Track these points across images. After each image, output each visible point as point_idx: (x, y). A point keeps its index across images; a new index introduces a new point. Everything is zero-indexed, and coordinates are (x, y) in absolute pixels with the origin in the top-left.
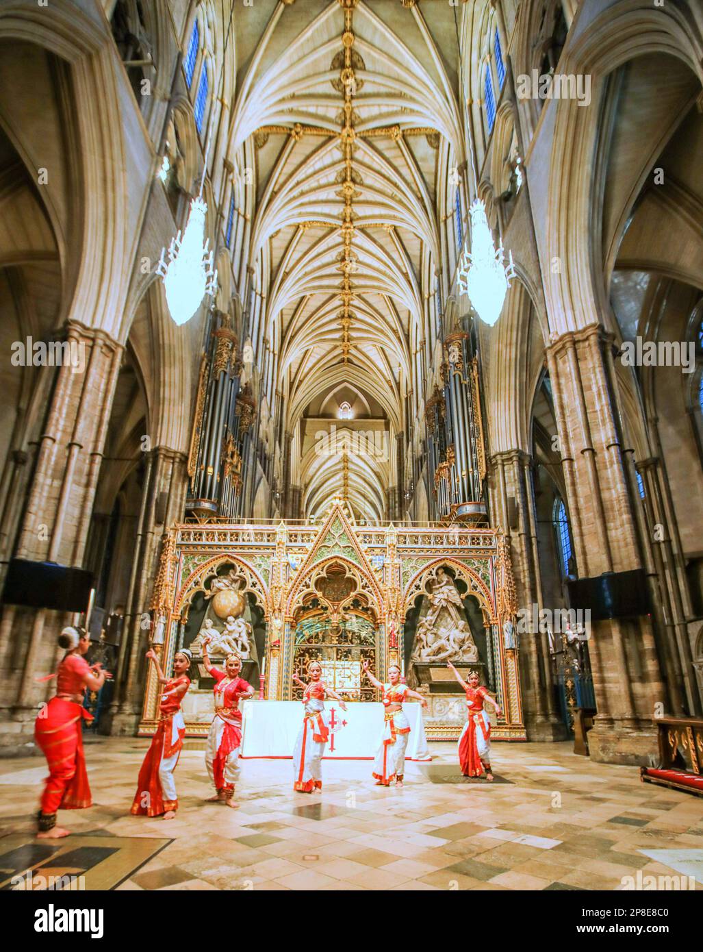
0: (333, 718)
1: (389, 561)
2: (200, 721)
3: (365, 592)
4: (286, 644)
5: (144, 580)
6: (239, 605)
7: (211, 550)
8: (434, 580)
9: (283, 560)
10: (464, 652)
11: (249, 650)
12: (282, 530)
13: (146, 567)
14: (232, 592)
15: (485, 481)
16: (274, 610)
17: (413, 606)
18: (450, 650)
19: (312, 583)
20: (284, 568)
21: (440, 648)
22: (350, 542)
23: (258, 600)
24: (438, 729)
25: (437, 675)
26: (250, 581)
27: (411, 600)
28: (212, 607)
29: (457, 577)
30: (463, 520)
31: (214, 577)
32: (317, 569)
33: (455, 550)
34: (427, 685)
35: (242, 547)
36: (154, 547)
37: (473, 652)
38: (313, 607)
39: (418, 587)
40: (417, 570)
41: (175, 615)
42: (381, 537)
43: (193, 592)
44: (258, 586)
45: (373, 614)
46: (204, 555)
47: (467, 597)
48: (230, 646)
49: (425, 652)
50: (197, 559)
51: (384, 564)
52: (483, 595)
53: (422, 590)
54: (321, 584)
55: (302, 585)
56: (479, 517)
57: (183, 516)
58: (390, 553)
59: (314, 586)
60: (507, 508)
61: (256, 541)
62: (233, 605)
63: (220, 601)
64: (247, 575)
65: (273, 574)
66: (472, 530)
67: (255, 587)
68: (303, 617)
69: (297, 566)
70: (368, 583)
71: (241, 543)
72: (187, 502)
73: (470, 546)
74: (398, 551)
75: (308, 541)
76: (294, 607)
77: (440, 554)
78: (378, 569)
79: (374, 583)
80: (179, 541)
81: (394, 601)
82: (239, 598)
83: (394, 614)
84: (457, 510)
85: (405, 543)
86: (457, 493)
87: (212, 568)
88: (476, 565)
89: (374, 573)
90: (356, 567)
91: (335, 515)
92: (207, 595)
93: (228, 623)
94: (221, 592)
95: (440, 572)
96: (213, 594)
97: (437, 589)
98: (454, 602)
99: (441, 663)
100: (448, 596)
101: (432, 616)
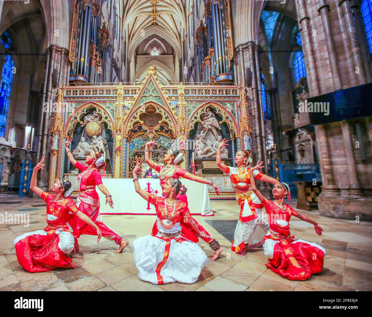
0: (149, 189)
1: (180, 103)
3: (167, 120)
4: (124, 150)
6: (99, 129)
7: (82, 100)
8: (204, 114)
9: (121, 103)
10: (221, 152)
12: (120, 87)
14: (95, 123)
15: (232, 61)
16: (117, 131)
18: (214, 152)
19: (138, 116)
20: (122, 108)
21: (208, 151)
22: (159, 94)
23: (109, 126)
25: (207, 165)
26: (104, 116)
27: (192, 125)
28: (85, 131)
30: (220, 83)
31: (86, 115)
32: (140, 109)
33: (216, 97)
34: (201, 170)
35: (99, 97)
36: (52, 99)
37: (226, 152)
38: (139, 130)
39: (196, 118)
40: (195, 108)
41: (64, 135)
42: (175, 91)
43: (73, 123)
44: (109, 119)
45: (172, 134)
46: (79, 102)
47: (223, 123)
51: (177, 105)
52: (232, 122)
53: (198, 120)
54: (143, 117)
55: (132, 117)
56: (228, 80)
57: (68, 83)
58: (181, 98)
59: (139, 118)
60: (245, 75)
61: (107, 94)
62: (96, 129)
63: (89, 127)
64: (102, 113)
65: (116, 111)
66: (226, 86)
67: (107, 119)
68: (133, 136)
69: (129, 107)
70: (168, 116)
71: (98, 95)
72: (70, 76)
73: (224, 95)
74: (185, 98)
75: (135, 94)
76: (128, 130)
77: (208, 99)
78: (174, 108)
79: (172, 116)
80: (65, 95)
81: (183, 125)
82: (99, 126)
83: (183, 132)
84: (215, 79)
85: (188, 94)
86: (215, 70)
87: (83, 110)
88: (228, 106)
89: (172, 110)
90: (162, 107)
91: (150, 79)
92: (82, 124)
93: (93, 139)
94: (89, 123)
95: (208, 110)
96: (84, 124)
97: (206, 119)
98: (215, 126)
99: (209, 158)
100: (212, 123)
101: (203, 134)
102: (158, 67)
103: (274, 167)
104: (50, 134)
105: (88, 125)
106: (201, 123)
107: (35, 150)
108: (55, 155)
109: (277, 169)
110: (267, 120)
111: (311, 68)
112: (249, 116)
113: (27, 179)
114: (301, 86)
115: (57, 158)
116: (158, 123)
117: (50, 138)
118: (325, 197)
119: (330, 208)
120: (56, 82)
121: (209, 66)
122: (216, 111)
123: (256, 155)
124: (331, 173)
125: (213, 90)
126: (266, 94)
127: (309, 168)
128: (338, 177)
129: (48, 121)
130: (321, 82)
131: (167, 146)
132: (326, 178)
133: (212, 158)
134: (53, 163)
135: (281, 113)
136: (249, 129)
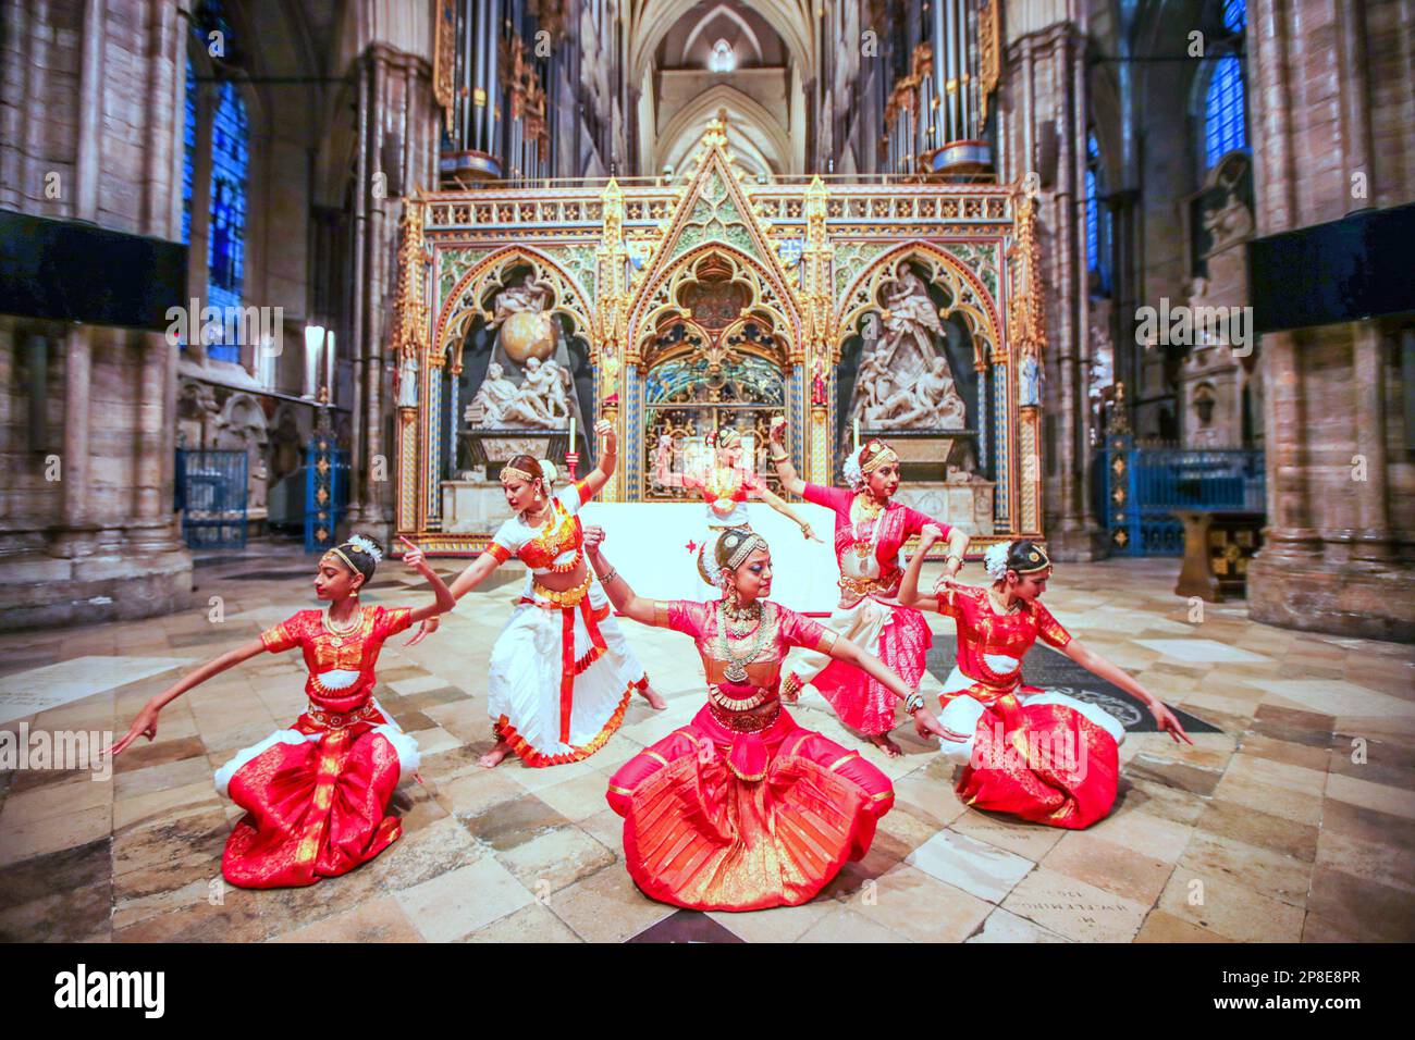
1: (811, 248)
3: (768, 306)
4: (629, 402)
5: (376, 299)
6: (547, 337)
7: (487, 239)
8: (890, 284)
9: (619, 250)
10: (942, 412)
11: (567, 414)
12: (612, 195)
13: (376, 274)
15: (993, 97)
16: (605, 343)
17: (853, 332)
18: (918, 410)
19: (672, 293)
20: (620, 266)
21: (900, 406)
22: (740, 217)
23: (578, 327)
26: (560, 293)
27: (849, 320)
28: (500, 343)
30: (947, 175)
31: (499, 290)
32: (680, 267)
33: (933, 226)
35: (542, 231)
36: (387, 239)
37: (957, 411)
38: (676, 339)
39: (863, 298)
40: (862, 264)
41: (434, 358)
42: (795, 205)
43: (463, 318)
44: (577, 302)
45: (782, 351)
46: (477, 248)
47: (950, 315)
48: (535, 408)
49: (871, 413)
50: (463, 256)
51: (802, 254)
52: (981, 311)
53: (870, 303)
54: (688, 295)
55: (653, 297)
56: (976, 166)
57: (435, 181)
58: (814, 232)
59: (675, 299)
60: (1035, 146)
61: (567, 218)
62: (537, 337)
63: (512, 332)
65: (600, 278)
66: (967, 188)
67: (571, 303)
68: (657, 356)
69: (642, 262)
70: (773, 291)
71: (539, 223)
72: (443, 157)
73: (962, 218)
74: (828, 231)
75: (662, 216)
76: (641, 338)
77: (905, 234)
78: (792, 264)
79: (784, 291)
80: (429, 223)
81: (821, 322)
82: (545, 325)
83: (820, 345)
84: (931, 162)
85: (840, 215)
86: (932, 130)
87: (493, 273)
88: (973, 256)
89: (783, 271)
90: (751, 261)
91: (710, 165)
92: (489, 322)
93: (529, 369)
94: (514, 317)
95: (904, 269)
96: (498, 320)
97: (896, 302)
98: (925, 324)
99: (902, 430)
100: (916, 314)
101: (886, 349)
102: (732, 113)
103: (1110, 458)
104: (387, 355)
107: (342, 404)
108: (409, 422)
109: (1118, 466)
110: (1096, 299)
111: (1273, 130)
112: (1042, 290)
113: (328, 499)
114: (1224, 182)
115: (418, 433)
116: (737, 315)
117: (389, 369)
118: (1272, 565)
119: (1285, 599)
120: (397, 177)
121: (912, 112)
122: (931, 274)
123: (1057, 421)
124: (1300, 490)
125: (922, 202)
126: (1098, 206)
127: (1226, 459)
128: (1320, 503)
129: (380, 313)
130: (1301, 183)
131: (767, 389)
132: (1283, 504)
134: (405, 449)
135: (1148, 274)
136: (1039, 337)
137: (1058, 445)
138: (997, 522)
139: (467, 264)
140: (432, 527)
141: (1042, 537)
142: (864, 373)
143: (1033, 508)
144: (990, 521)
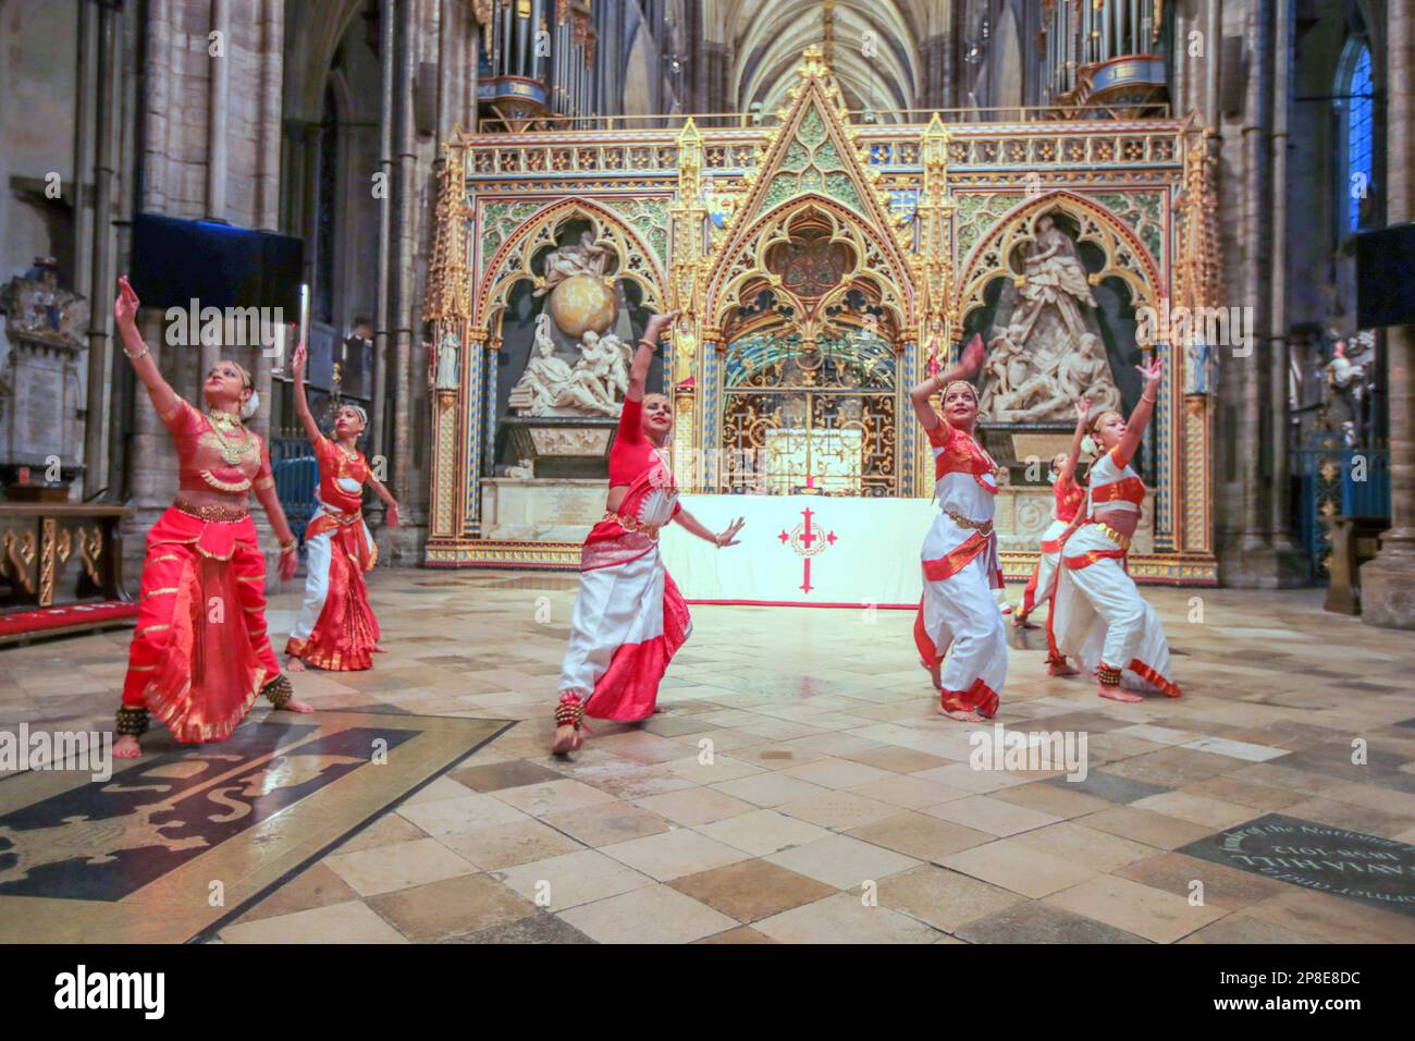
0: (808, 528)
1: (928, 203)
2: (541, 540)
3: (874, 272)
4: (705, 387)
5: (406, 260)
6: (606, 305)
7: (540, 190)
8: (1029, 243)
9: (695, 206)
10: (1093, 401)
12: (690, 138)
13: (407, 232)
14: (590, 281)
17: (980, 302)
18: (1059, 397)
19: (758, 256)
20: (698, 225)
21: (1036, 394)
22: (842, 163)
23: (646, 295)
24: (1024, 559)
25: (1028, 450)
26: (625, 255)
27: (975, 289)
29: (1083, 236)
31: (551, 250)
32: (769, 224)
33: (1081, 173)
35: (606, 181)
36: (419, 188)
37: (1110, 400)
38: (762, 308)
39: (992, 261)
40: (991, 220)
41: (476, 330)
42: (910, 149)
43: (508, 282)
44: (645, 266)
45: (894, 322)
46: (527, 200)
47: (1104, 282)
48: (593, 391)
49: (1001, 402)
50: (511, 210)
51: (917, 209)
52: (1141, 276)
53: (1000, 268)
54: (778, 253)
55: (737, 260)
57: (473, 114)
58: (931, 184)
59: (762, 263)
60: (1220, 65)
61: (635, 165)
62: (593, 306)
63: (566, 300)
64: (619, 242)
65: (674, 239)
66: (1126, 125)
67: (638, 267)
68: (739, 329)
69: (724, 219)
70: (880, 253)
71: (602, 172)
72: (480, 83)
73: (1118, 162)
74: (950, 180)
75: (748, 163)
76: (722, 309)
77: (1046, 183)
78: (904, 221)
79: (895, 253)
80: (471, 172)
81: (937, 292)
82: (605, 292)
83: (936, 320)
85: (965, 160)
86: (1095, 34)
87: (545, 230)
88: (1131, 208)
89: (894, 230)
90: (855, 217)
91: (807, 101)
92: (539, 288)
93: (585, 345)
94: (568, 281)
95: (1044, 225)
96: (550, 285)
97: (1036, 264)
98: (1071, 292)
99: (1037, 423)
100: (1060, 279)
101: (1021, 323)
104: (418, 327)
105: (565, 292)
106: (1013, 281)
108: (447, 408)
109: (1328, 471)
115: (457, 420)
117: (423, 344)
120: (430, 114)
122: (1079, 229)
123: (1239, 413)
125: (1068, 144)
129: (412, 277)
133: (1052, 423)
134: (442, 440)
137: (1240, 443)
138: (1158, 537)
139: (515, 219)
140: (471, 532)
141: (1212, 556)
142: (994, 352)
143: (1201, 521)
144: (1150, 538)
